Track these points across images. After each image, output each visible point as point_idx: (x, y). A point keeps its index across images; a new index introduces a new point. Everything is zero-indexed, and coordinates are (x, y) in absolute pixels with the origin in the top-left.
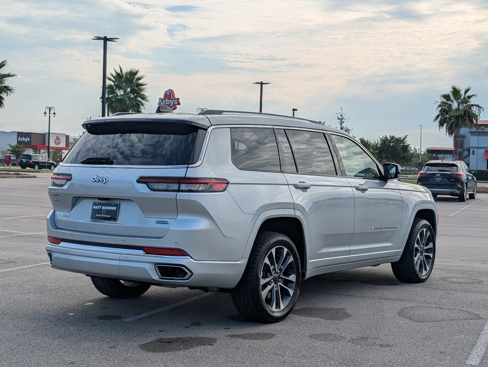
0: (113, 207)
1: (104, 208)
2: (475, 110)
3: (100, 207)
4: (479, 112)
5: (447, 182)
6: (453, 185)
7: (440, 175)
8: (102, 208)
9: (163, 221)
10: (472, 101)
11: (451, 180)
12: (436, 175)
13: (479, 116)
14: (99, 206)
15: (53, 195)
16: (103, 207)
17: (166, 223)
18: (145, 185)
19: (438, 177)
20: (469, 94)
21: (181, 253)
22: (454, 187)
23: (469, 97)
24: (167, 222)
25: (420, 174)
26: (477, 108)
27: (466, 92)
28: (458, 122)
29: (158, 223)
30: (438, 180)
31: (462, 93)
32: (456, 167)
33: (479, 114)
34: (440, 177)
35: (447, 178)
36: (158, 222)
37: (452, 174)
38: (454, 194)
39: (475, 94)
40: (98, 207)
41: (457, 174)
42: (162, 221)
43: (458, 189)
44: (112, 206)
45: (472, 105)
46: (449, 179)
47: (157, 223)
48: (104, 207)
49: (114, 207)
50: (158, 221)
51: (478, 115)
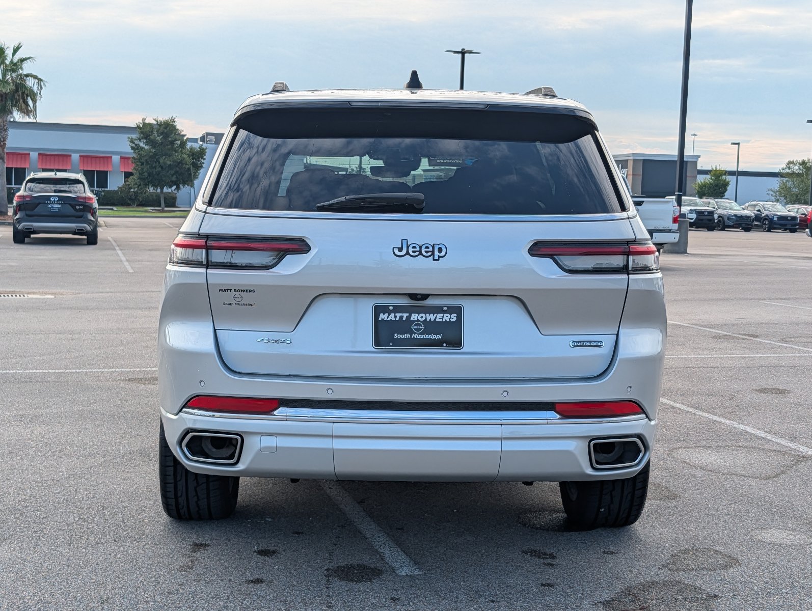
0: (445, 315)
1: (414, 317)
2: (30, 82)
3: (401, 317)
4: (39, 88)
5: (69, 210)
6: (81, 217)
7: (58, 199)
8: (409, 318)
9: (591, 342)
10: (27, 68)
11: (78, 207)
12: (51, 199)
13: (40, 94)
14: (401, 314)
15: (220, 290)
16: (413, 315)
17: (597, 346)
18: (550, 260)
19: (53, 203)
20: (19, 55)
21: (631, 407)
22: (82, 219)
23: (22, 60)
24: (599, 342)
25: (17, 196)
26: (36, 80)
27: (16, 51)
28: (5, 102)
29: (580, 346)
30: (55, 207)
31: (9, 53)
32: (81, 185)
33: (39, 92)
34: (57, 203)
35: (70, 204)
36: (579, 344)
37: (78, 197)
38: (82, 232)
39: (32, 56)
40: (396, 317)
41: (85, 198)
42: (588, 342)
43: (89, 222)
44: (444, 312)
45: (27, 76)
46: (73, 207)
47: (577, 346)
48: (417, 315)
49: (449, 315)
50: (579, 342)
51: (38, 94)
